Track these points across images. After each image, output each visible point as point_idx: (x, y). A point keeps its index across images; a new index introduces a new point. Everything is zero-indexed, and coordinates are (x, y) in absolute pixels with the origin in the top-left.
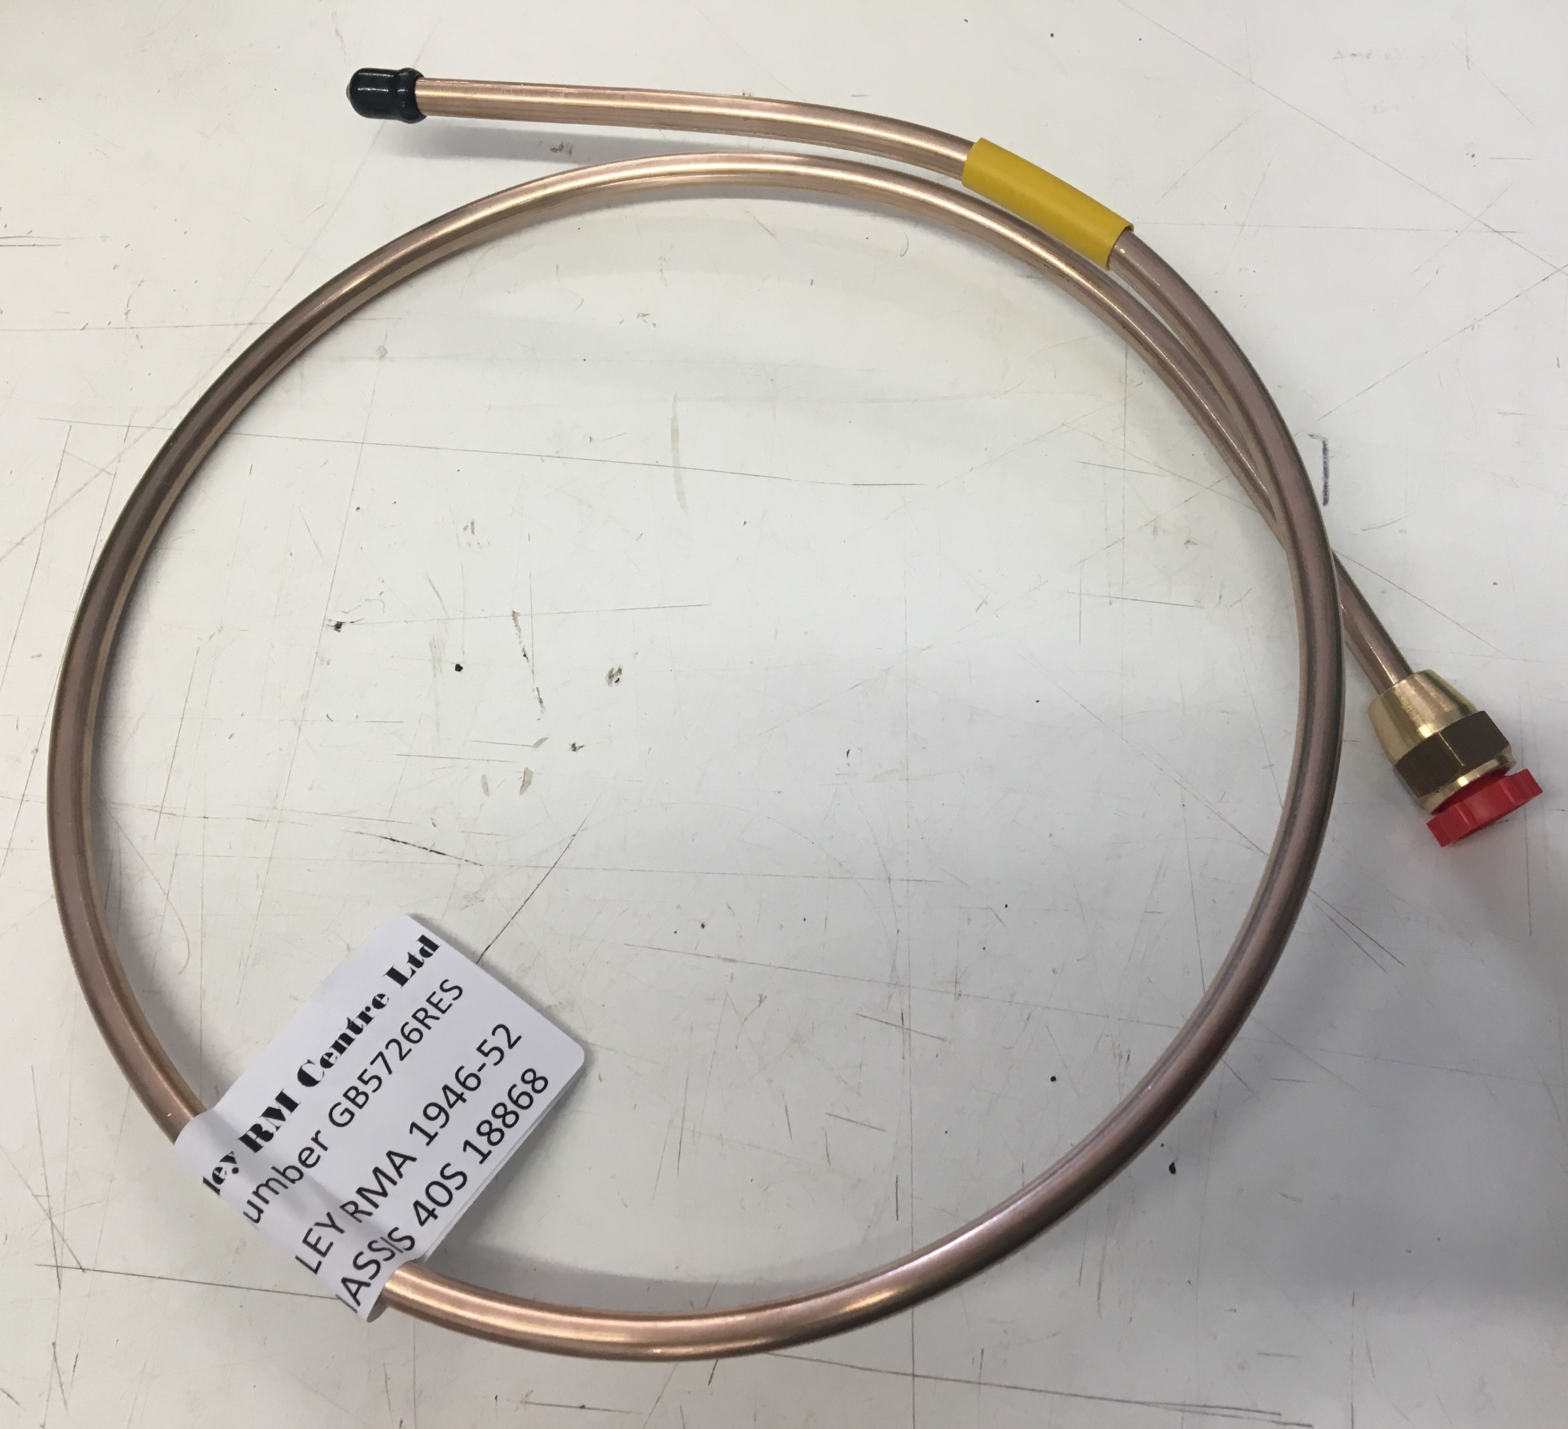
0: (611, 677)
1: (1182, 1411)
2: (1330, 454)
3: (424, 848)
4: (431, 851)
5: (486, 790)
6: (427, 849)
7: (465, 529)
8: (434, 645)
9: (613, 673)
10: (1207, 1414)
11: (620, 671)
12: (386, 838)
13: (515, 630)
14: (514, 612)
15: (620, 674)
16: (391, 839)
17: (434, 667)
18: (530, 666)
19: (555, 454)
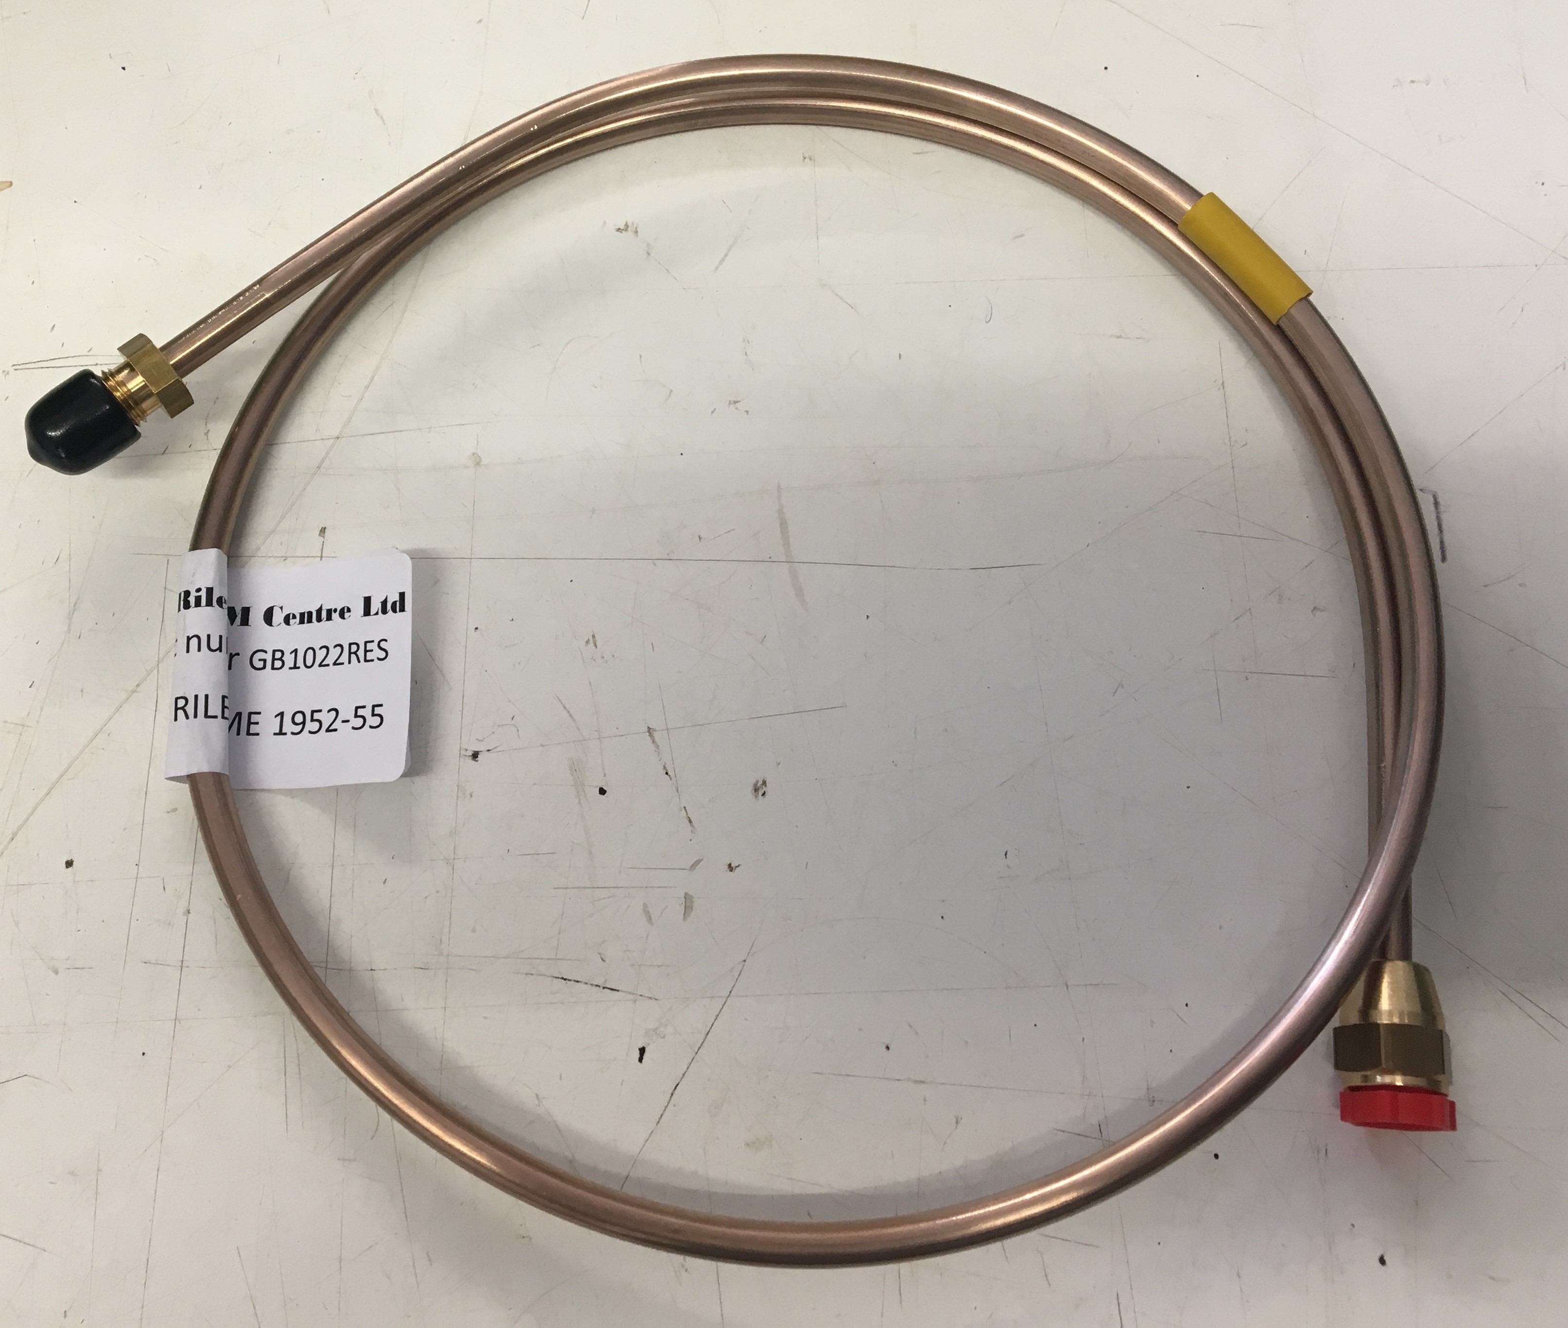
0: (756, 790)
2: (1442, 508)
3: (597, 986)
4: (604, 988)
5: (649, 919)
6: (599, 986)
7: (587, 642)
8: (576, 768)
9: (758, 785)
11: (764, 783)
12: (557, 978)
13: (652, 747)
14: (650, 728)
15: (766, 786)
16: (562, 978)
17: (578, 792)
18: (674, 784)
19: (666, 557)
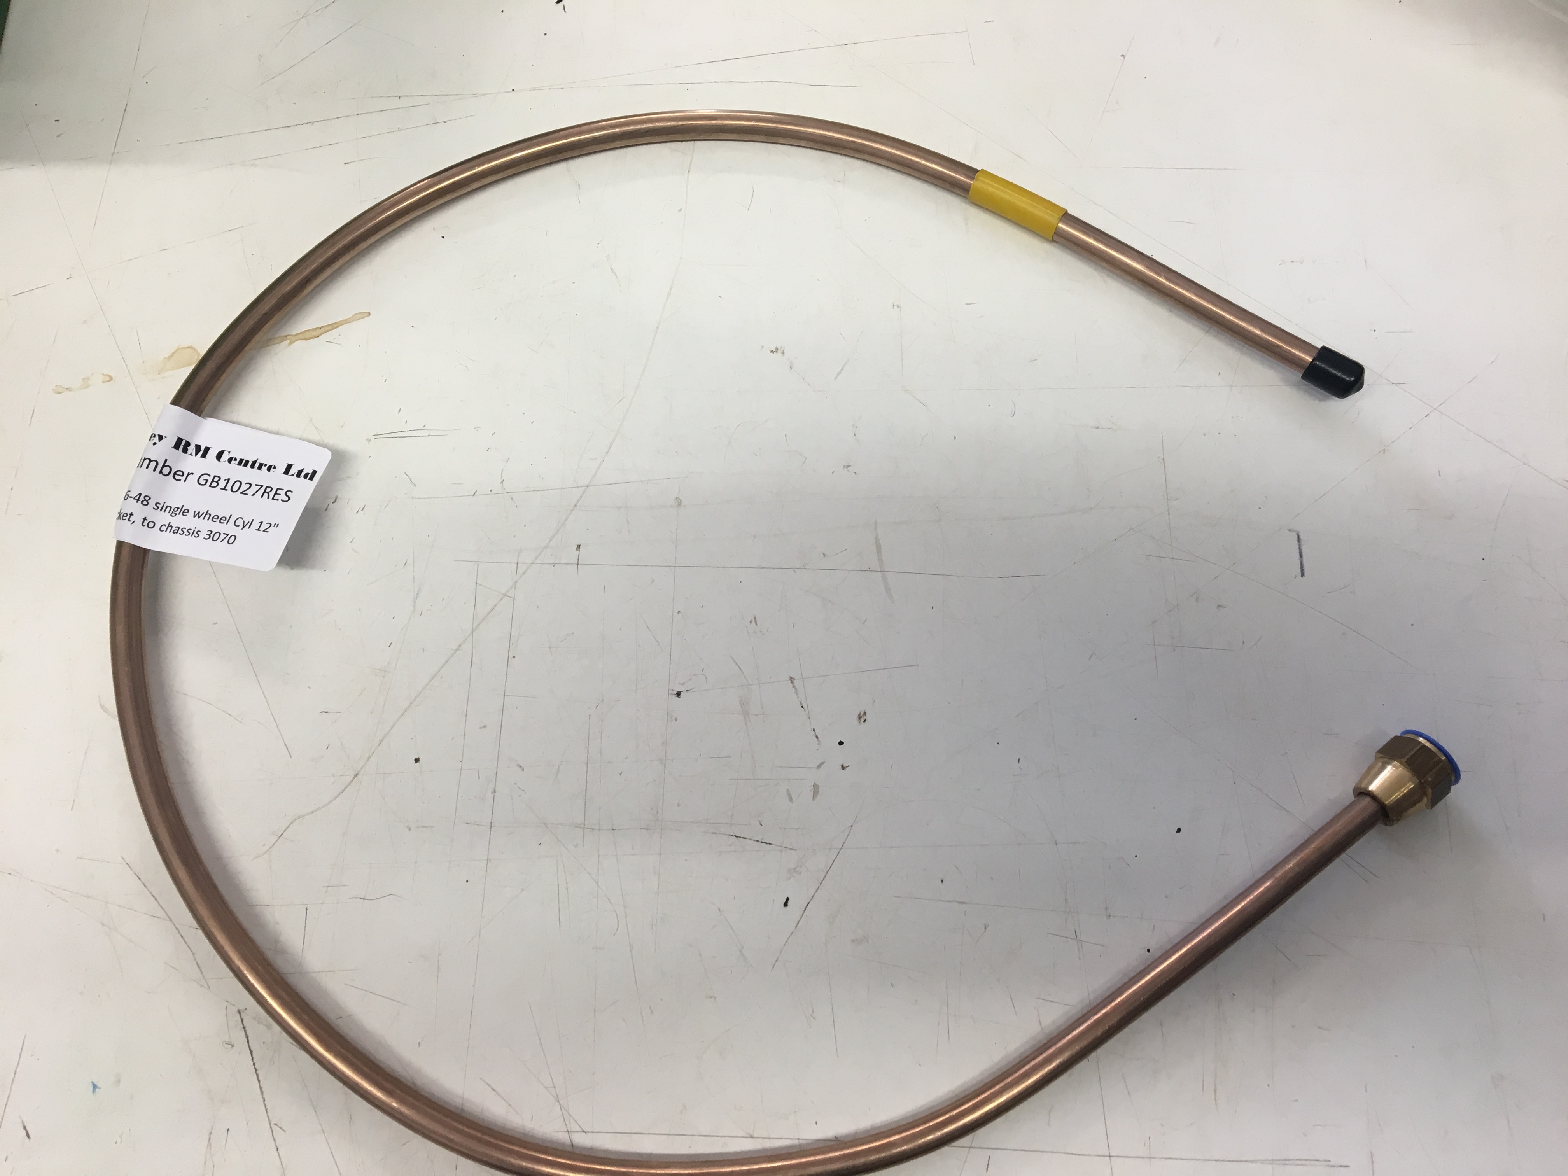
0: (860, 718)
1: (1272, 1164)
2: (1302, 542)
3: (757, 841)
4: (762, 842)
5: (791, 799)
6: (759, 841)
7: (751, 622)
8: (743, 703)
9: (861, 715)
10: (1286, 1164)
11: (865, 713)
12: (732, 836)
13: (793, 690)
14: (791, 678)
15: (866, 715)
16: (735, 836)
17: (745, 718)
18: (807, 714)
19: (802, 567)
